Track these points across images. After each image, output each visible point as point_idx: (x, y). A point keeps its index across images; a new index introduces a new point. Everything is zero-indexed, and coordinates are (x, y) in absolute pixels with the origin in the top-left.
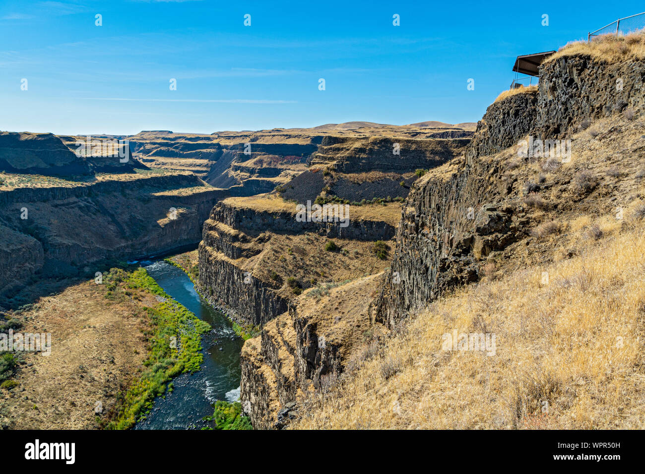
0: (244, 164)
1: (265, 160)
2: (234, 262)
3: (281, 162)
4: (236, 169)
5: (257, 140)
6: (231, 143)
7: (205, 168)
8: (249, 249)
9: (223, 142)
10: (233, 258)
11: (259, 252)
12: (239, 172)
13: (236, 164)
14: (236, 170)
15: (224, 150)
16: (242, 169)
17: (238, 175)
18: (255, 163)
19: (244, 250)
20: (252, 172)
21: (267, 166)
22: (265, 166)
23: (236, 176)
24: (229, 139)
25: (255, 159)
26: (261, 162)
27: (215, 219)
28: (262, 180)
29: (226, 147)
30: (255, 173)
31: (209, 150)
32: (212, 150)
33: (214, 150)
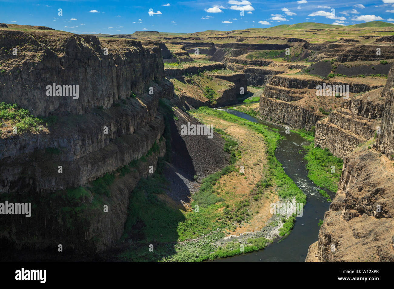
0: (238, 58)
1: (254, 55)
2: (290, 103)
3: (265, 57)
4: (232, 61)
5: (243, 40)
6: (221, 43)
8: (297, 97)
9: (216, 42)
10: (288, 101)
11: (301, 98)
12: (234, 63)
13: (231, 58)
14: (232, 62)
15: (217, 48)
16: (237, 61)
17: (234, 65)
18: (247, 57)
19: (294, 97)
20: (245, 63)
21: (256, 60)
22: (254, 59)
24: (218, 39)
25: (246, 55)
26: (251, 56)
27: (273, 84)
28: (257, 69)
29: (218, 45)
30: (247, 64)
31: (205, 48)
32: (208, 48)
33: (209, 48)
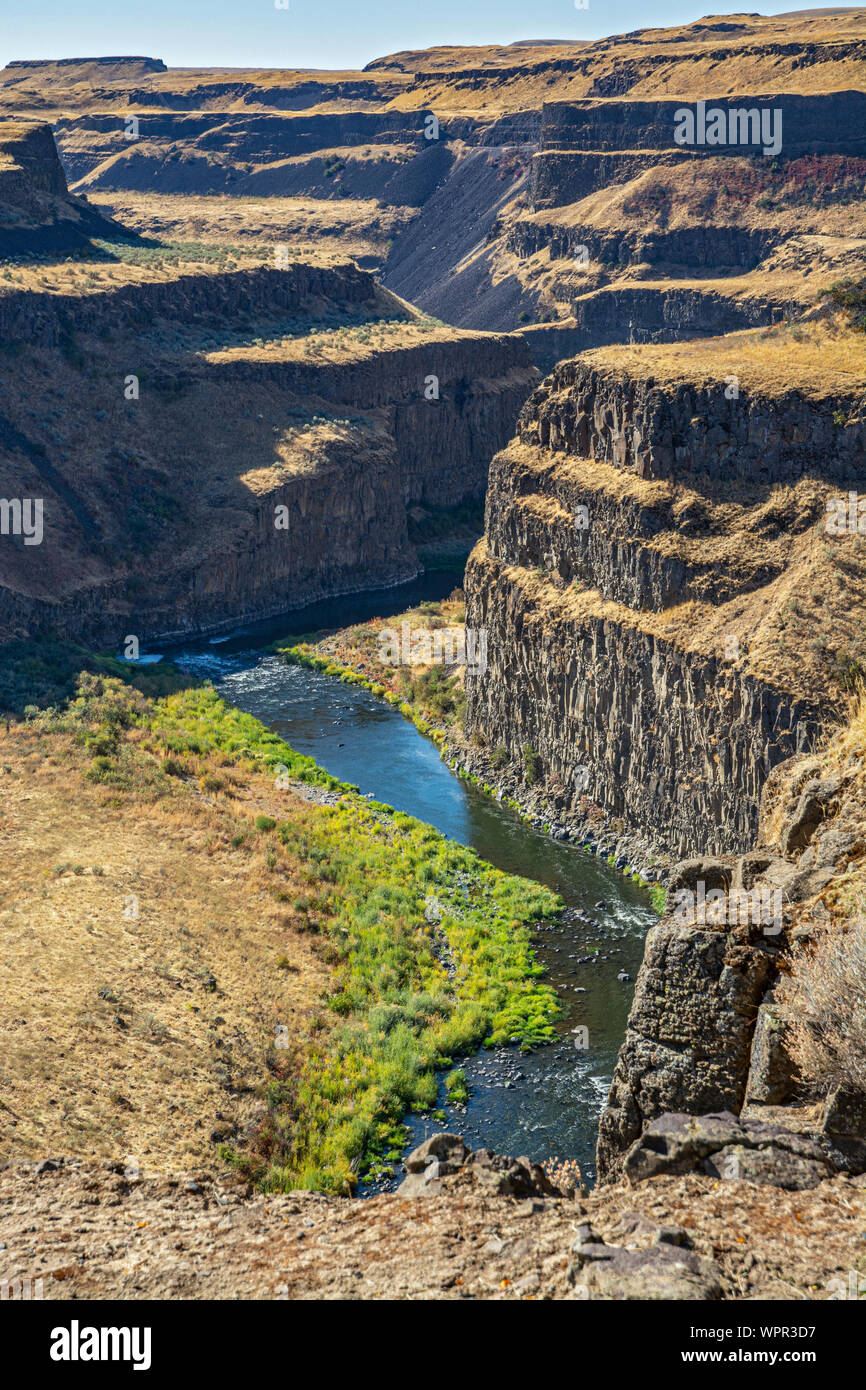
0: (569, 216)
1: (683, 188)
2: (657, 624)
3: (765, 195)
4: (530, 239)
5: (631, 84)
6: (491, 107)
7: (365, 244)
8: (723, 565)
9: (449, 106)
10: (647, 604)
11: (766, 575)
12: (543, 255)
13: (528, 216)
14: (530, 247)
15: (457, 147)
16: (562, 243)
17: (538, 273)
18: (629, 209)
19: (700, 568)
20: (612, 251)
21: (695, 222)
22: (680, 218)
23: (530, 277)
24: (477, 86)
25: (631, 187)
26: (658, 198)
27: (546, 441)
28: (673, 293)
29: (465, 129)
30: (629, 258)
31: (377, 151)
32: (394, 150)
33: (402, 149)
